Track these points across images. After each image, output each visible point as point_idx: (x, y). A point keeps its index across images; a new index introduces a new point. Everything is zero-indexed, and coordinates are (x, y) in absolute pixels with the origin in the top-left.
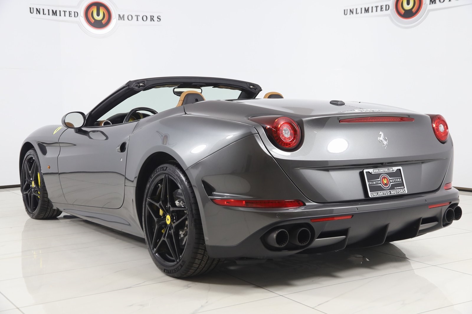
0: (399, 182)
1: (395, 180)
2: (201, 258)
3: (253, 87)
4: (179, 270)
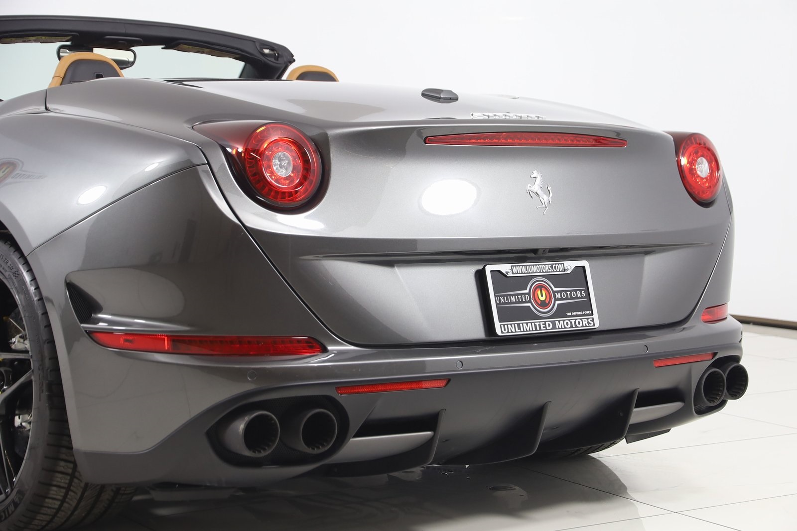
0: (579, 298)
1: (568, 293)
2: (64, 483)
3: (272, 52)
4: (9, 515)
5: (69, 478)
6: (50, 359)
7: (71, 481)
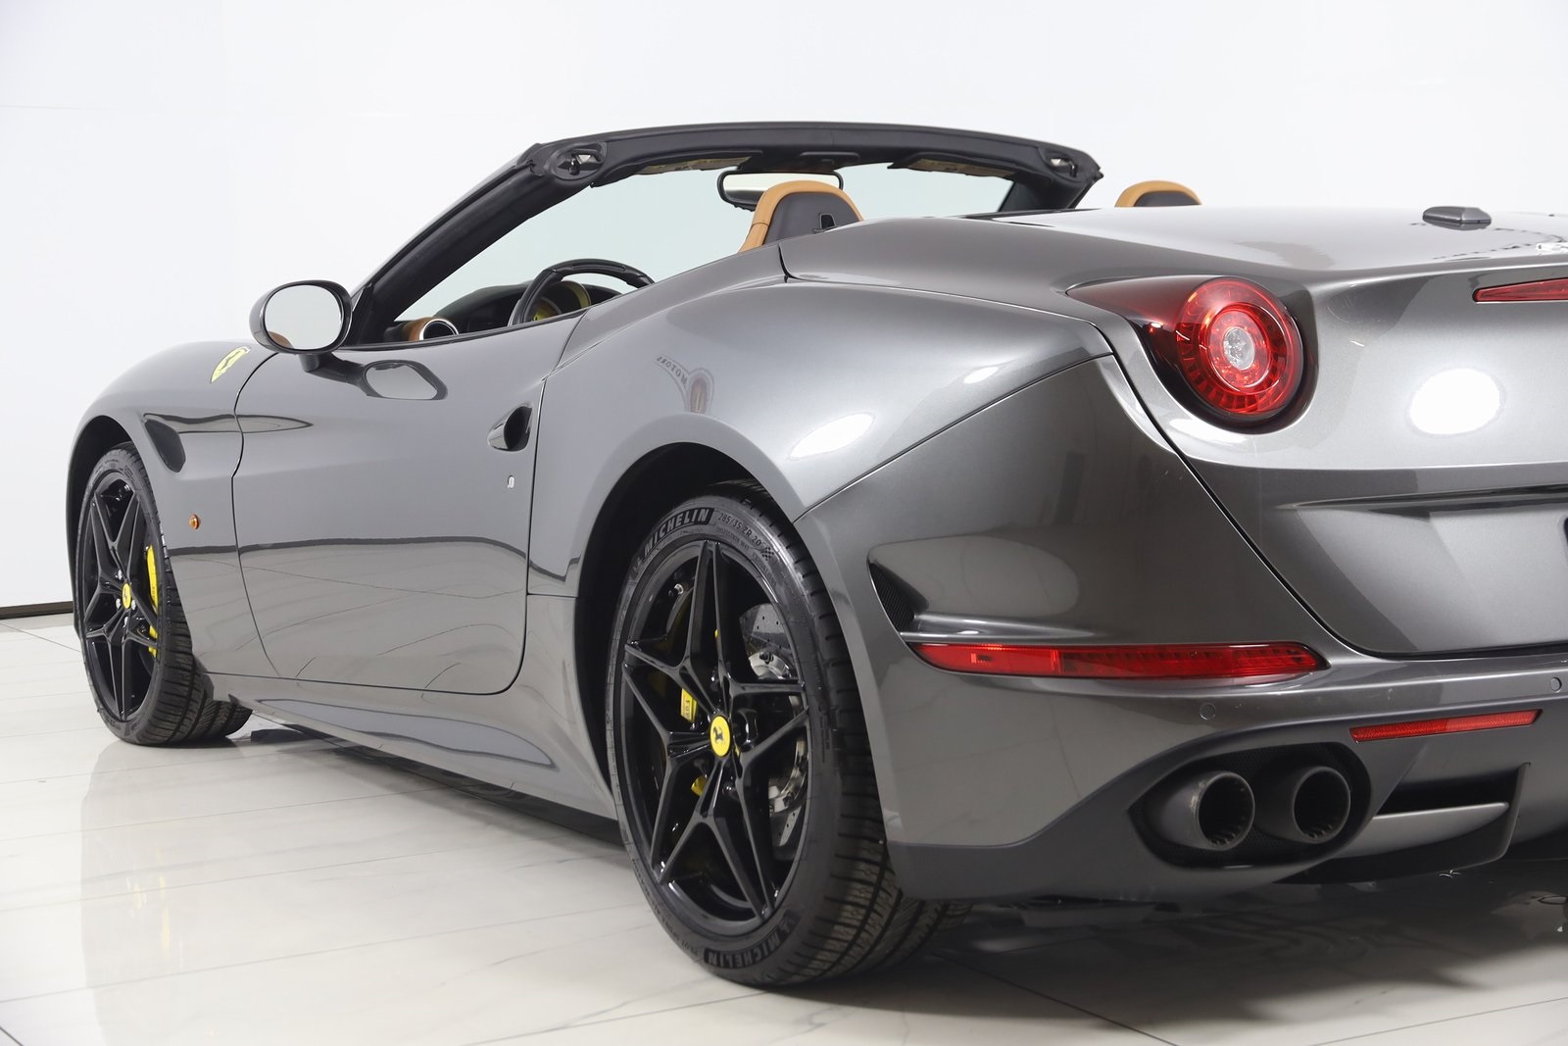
2: (865, 898)
3: (1064, 164)
4: (770, 952)
5: (872, 889)
6: (838, 692)
7: (875, 895)
